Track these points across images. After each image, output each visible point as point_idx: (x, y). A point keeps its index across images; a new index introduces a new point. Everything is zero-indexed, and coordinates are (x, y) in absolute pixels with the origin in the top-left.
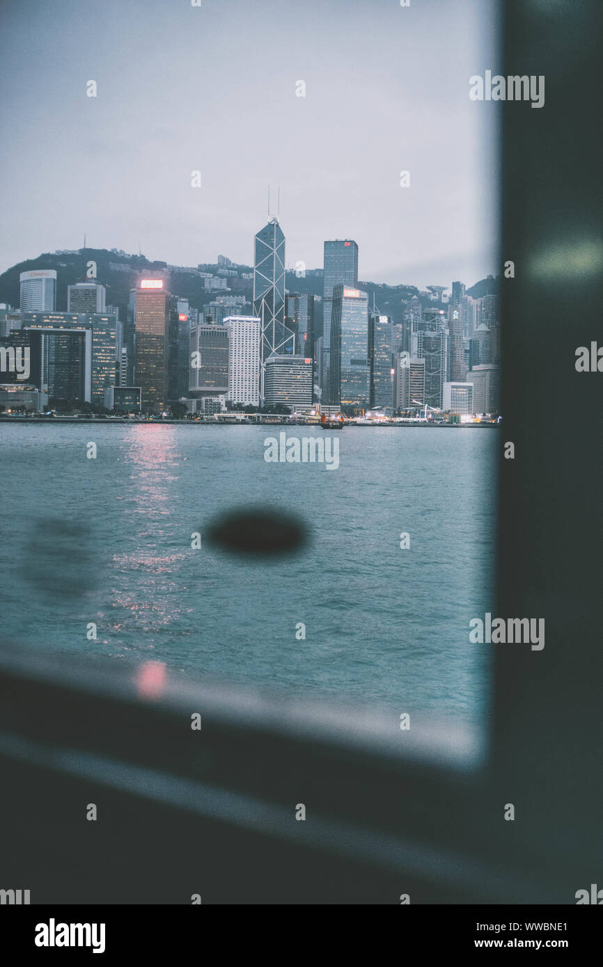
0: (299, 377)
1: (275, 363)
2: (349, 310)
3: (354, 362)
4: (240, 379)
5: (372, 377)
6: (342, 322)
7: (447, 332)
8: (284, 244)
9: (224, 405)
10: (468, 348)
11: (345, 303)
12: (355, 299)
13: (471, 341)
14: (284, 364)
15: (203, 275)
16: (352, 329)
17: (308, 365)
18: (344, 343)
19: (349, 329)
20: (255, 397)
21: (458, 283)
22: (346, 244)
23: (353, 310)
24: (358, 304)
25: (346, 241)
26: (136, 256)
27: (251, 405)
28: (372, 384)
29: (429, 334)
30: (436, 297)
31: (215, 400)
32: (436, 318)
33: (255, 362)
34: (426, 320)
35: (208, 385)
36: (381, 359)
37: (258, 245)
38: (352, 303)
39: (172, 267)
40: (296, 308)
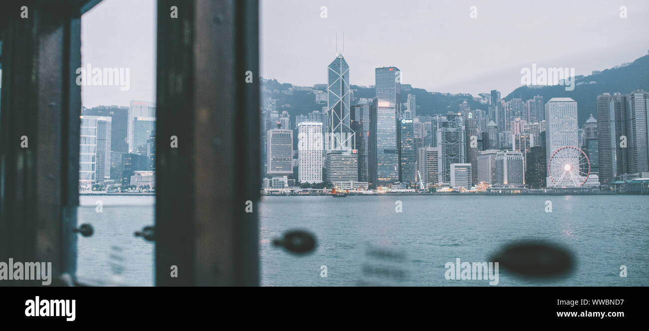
0: (348, 163)
1: (332, 154)
2: (383, 115)
3: (386, 151)
4: (309, 165)
5: (400, 161)
6: (378, 124)
7: (463, 128)
8: (348, 71)
9: (287, 183)
10: (481, 139)
11: (379, 111)
12: (386, 108)
13: (483, 133)
14: (338, 154)
15: (315, 92)
16: (384, 129)
17: (355, 154)
18: (378, 138)
19: (382, 129)
20: (319, 177)
21: (495, 91)
22: (390, 69)
23: (385, 115)
24: (387, 111)
25: (390, 68)
26: (271, 80)
27: (307, 182)
28: (400, 167)
29: (451, 130)
30: (486, 101)
31: (281, 179)
32: (455, 118)
33: (319, 153)
34: (449, 120)
35: (278, 169)
36: (406, 149)
37: (330, 72)
38: (384, 111)
39: (296, 87)
40: (361, 115)
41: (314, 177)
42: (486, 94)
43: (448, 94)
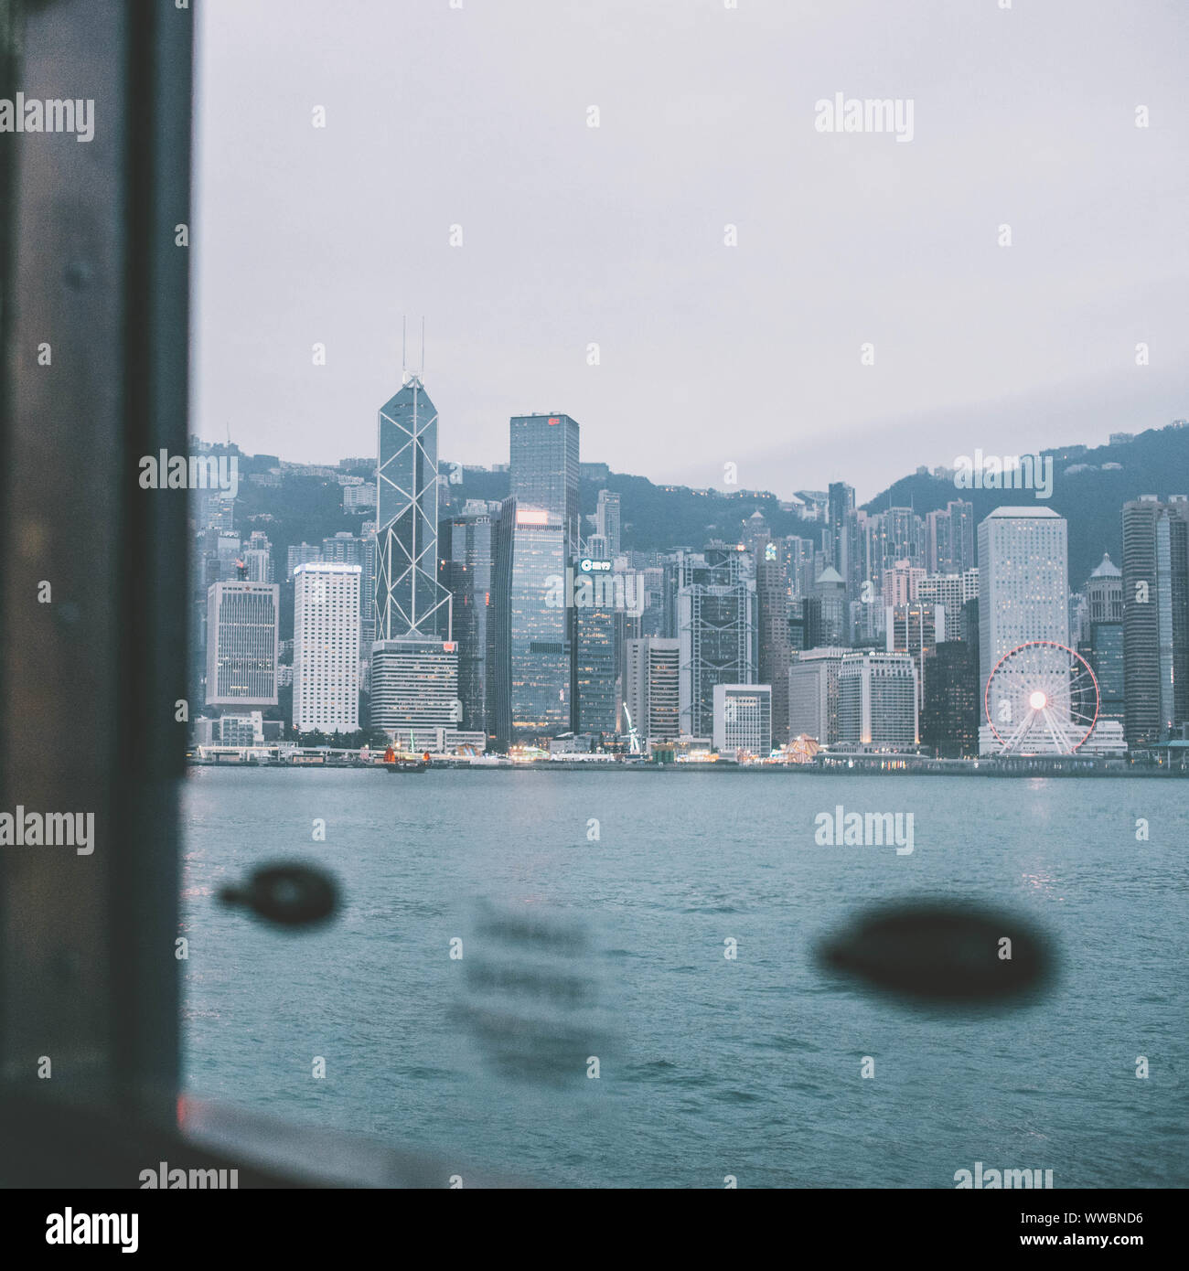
0: (432, 677)
1: (386, 652)
2: (529, 548)
3: (537, 648)
4: (323, 682)
5: (575, 676)
6: (514, 571)
7: (751, 585)
8: (435, 423)
9: (261, 732)
10: (800, 617)
11: (519, 537)
12: (538, 527)
13: (805, 601)
14: (403, 652)
15: (343, 480)
16: (533, 585)
17: (449, 653)
18: (516, 612)
19: (526, 584)
20: (350, 715)
21: (840, 484)
22: (550, 422)
23: (535, 548)
24: (543, 537)
25: (552, 416)
26: (222, 445)
27: (317, 731)
28: (575, 691)
29: (716, 590)
30: (814, 514)
31: (243, 721)
32: (730, 559)
33: (351, 650)
34: (712, 564)
35: (236, 693)
36: (593, 641)
37: (385, 425)
38: (532, 536)
39: (289, 466)
40: (470, 545)
41: (336, 715)
42: (815, 494)
43: (711, 492)
